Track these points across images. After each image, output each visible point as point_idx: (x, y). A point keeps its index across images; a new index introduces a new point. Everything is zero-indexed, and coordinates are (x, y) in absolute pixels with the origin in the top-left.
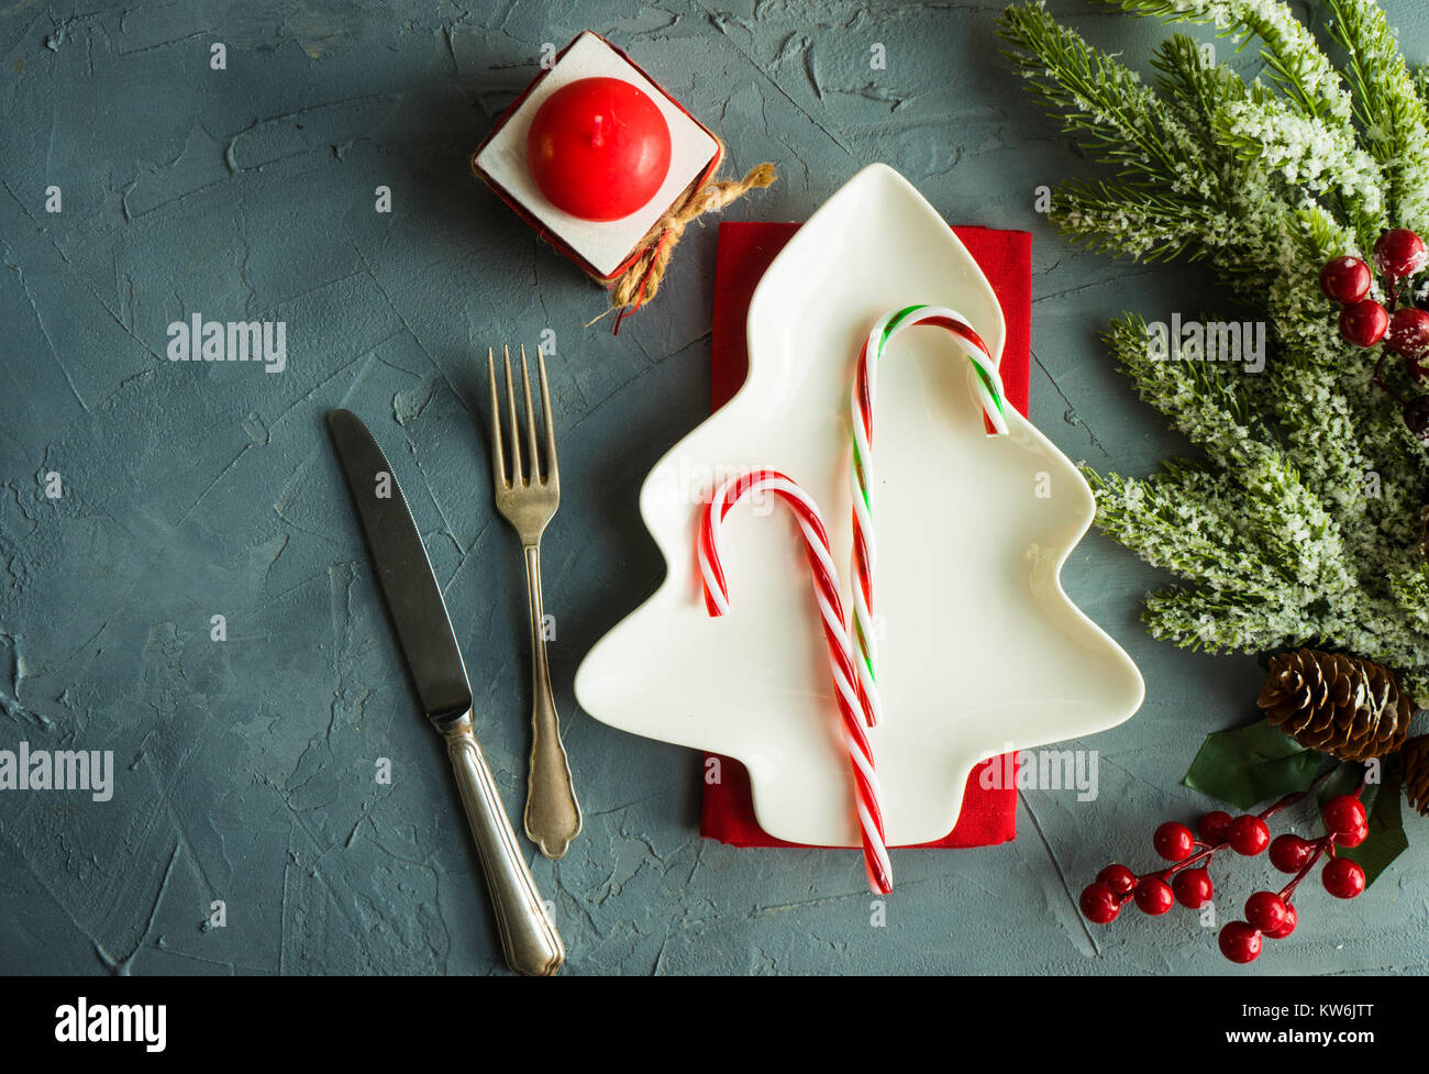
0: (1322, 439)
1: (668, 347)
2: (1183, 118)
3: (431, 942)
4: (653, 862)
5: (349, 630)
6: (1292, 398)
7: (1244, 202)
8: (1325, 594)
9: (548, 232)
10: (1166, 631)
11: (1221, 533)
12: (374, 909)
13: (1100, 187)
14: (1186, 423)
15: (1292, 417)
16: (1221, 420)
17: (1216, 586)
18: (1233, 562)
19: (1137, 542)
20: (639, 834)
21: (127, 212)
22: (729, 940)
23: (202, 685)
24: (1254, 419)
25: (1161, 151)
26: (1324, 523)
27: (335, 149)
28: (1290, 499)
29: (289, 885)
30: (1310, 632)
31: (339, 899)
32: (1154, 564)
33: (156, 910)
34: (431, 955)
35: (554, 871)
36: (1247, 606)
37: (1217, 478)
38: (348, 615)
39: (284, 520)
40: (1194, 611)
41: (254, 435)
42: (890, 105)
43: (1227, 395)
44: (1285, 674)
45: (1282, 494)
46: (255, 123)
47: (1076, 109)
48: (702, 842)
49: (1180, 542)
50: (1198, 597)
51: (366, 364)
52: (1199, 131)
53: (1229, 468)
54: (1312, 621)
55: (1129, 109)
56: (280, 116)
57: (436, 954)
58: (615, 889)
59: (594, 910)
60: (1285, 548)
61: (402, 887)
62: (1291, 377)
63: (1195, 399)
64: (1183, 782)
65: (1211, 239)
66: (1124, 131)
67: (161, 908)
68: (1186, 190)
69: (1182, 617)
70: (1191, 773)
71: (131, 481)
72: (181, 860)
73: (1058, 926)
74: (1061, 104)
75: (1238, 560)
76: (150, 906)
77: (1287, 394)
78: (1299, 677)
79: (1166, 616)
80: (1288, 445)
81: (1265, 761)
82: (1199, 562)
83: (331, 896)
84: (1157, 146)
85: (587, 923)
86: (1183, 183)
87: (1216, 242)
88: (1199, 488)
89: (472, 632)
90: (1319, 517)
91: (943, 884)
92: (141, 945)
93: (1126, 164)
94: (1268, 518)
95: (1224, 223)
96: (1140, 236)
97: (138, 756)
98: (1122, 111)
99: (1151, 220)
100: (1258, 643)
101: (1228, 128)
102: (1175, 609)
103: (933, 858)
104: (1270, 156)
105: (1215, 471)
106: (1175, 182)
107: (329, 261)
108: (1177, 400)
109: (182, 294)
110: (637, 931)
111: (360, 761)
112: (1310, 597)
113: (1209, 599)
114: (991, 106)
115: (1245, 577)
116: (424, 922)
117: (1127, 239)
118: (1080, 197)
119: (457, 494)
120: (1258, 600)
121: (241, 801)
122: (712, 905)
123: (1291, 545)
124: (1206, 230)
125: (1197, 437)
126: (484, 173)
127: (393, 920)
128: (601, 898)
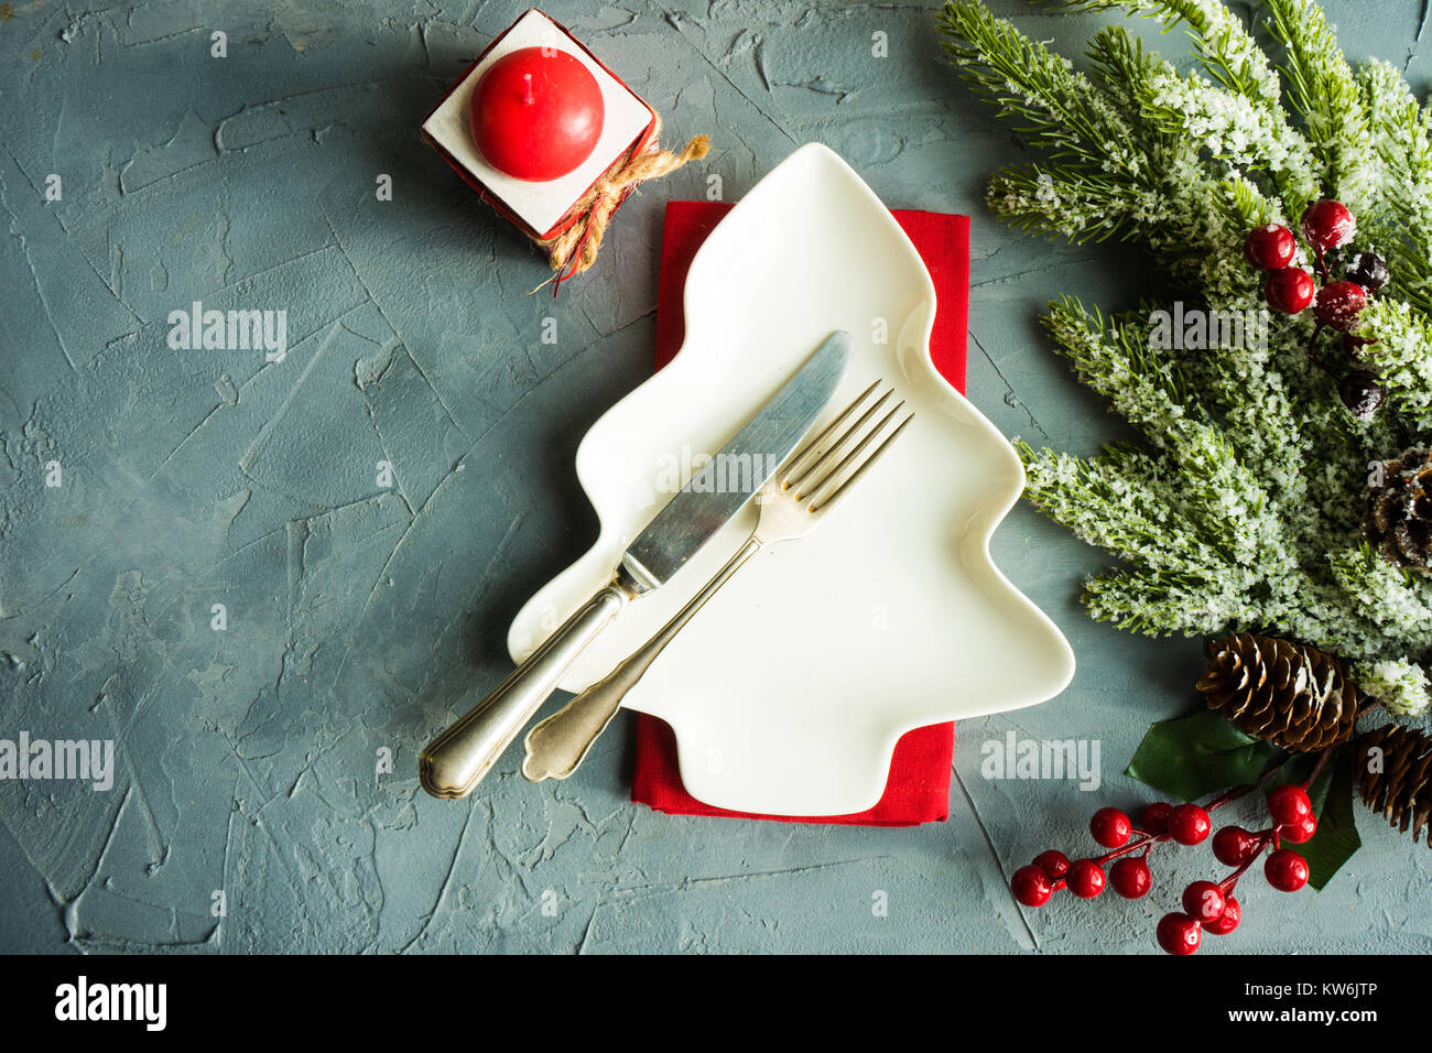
0: (1258, 417)
1: (616, 322)
2: (1113, 101)
3: (366, 897)
4: (586, 828)
5: (303, 584)
6: (1227, 375)
7: (1174, 180)
8: (1266, 576)
9: (489, 193)
10: (1106, 612)
11: (1156, 511)
12: (312, 860)
13: (1034, 170)
14: (1123, 403)
15: (1228, 395)
16: (1158, 400)
17: (1153, 566)
18: (1168, 540)
19: (1071, 518)
20: (573, 799)
21: (123, 187)
22: (660, 911)
23: (163, 632)
24: (1190, 398)
25: (1090, 131)
26: (1260, 500)
27: (314, 134)
28: (1224, 473)
29: (233, 832)
30: (1251, 616)
31: (280, 848)
32: (1090, 541)
33: (106, 851)
34: (365, 910)
35: (488, 832)
36: (1186, 587)
37: (1156, 462)
38: (303, 569)
39: (247, 476)
40: (1133, 593)
41: (225, 396)
42: (836, 98)
43: (1163, 374)
44: (1222, 654)
45: (1214, 468)
46: (242, 109)
47: (1007, 93)
48: (635, 810)
49: (1115, 519)
50: (1138, 578)
51: (332, 332)
52: (1130, 113)
53: (1167, 449)
54: (1255, 605)
55: (1060, 91)
56: (266, 102)
57: (370, 910)
58: (547, 854)
59: (526, 873)
60: (1220, 524)
61: (341, 840)
62: (1225, 354)
63: (1132, 379)
64: (1126, 772)
65: (1140, 215)
66: (1054, 112)
67: (110, 850)
68: (1116, 169)
69: (1121, 598)
70: (1135, 763)
71: (109, 436)
72: (133, 803)
73: (995, 916)
74: (995, 89)
75: (1174, 537)
76: (100, 847)
77: (1222, 371)
78: (1236, 657)
79: (1104, 596)
80: (1226, 425)
81: (1212, 752)
82: (1136, 540)
83: (272, 845)
84: (1087, 128)
85: (519, 884)
86: (1113, 162)
87: (1146, 218)
88: (1139, 471)
89: (419, 590)
90: (1256, 494)
91: (878, 866)
92: (89, 885)
93: (1057, 145)
94: (1202, 493)
95: (1154, 199)
96: (1072, 214)
97: (100, 698)
98: (1052, 94)
99: (1082, 199)
100: (1197, 625)
101: (1149, 100)
102: (1114, 590)
103: (868, 838)
104: (1193, 128)
105: (1155, 453)
106: (1105, 162)
107: (303, 235)
108: (1113, 379)
109: (167, 263)
110: (568, 897)
111: (307, 712)
112: (1250, 579)
113: (1148, 580)
114: (933, 100)
115: (1182, 556)
116: (360, 877)
117: (1059, 217)
118: (1015, 180)
119: (411, 457)
120: (1198, 582)
121: (192, 746)
122: (643, 874)
123: (1226, 521)
124: (1135, 207)
125: (1134, 417)
126: (431, 138)
127: (330, 873)
128: (534, 861)
